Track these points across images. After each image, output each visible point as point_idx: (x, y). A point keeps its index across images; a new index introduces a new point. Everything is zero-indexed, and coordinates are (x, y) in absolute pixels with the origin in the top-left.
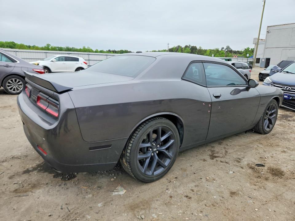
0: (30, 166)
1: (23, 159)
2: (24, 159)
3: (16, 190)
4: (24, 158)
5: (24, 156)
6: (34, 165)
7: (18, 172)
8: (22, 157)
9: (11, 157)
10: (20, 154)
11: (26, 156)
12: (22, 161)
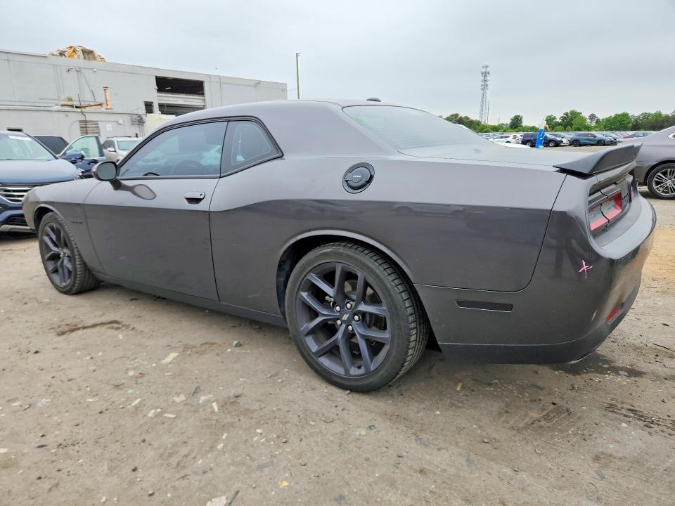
0: (621, 379)
1: (625, 406)
2: (623, 403)
3: (670, 357)
4: (619, 406)
5: (616, 413)
6: (610, 377)
7: (655, 381)
8: (624, 412)
9: (655, 427)
10: (624, 425)
11: (611, 408)
12: (629, 401)
